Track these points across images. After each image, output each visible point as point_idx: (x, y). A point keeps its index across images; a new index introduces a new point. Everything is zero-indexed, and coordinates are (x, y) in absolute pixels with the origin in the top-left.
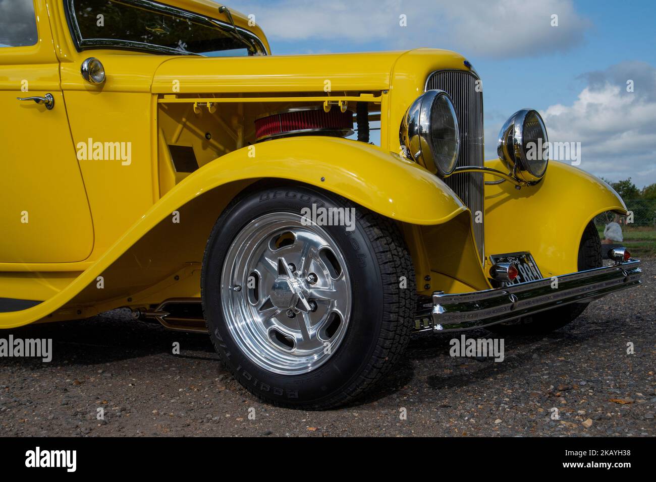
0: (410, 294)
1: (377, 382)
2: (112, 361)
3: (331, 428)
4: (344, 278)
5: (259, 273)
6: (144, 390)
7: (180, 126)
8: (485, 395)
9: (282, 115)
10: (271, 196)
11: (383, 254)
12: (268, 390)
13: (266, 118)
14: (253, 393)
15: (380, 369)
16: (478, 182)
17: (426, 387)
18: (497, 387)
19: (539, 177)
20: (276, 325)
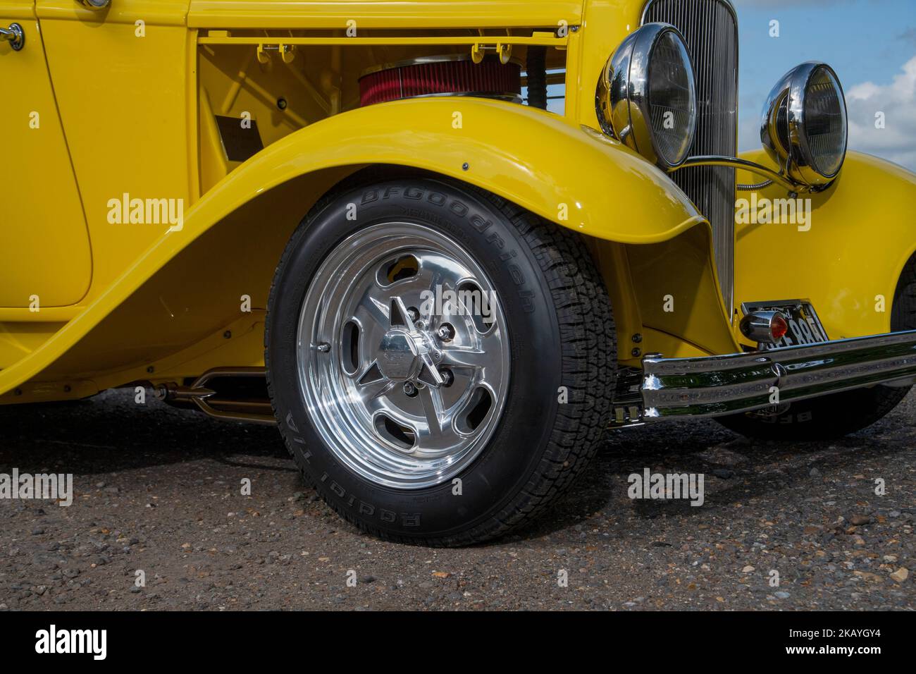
0: (606, 359)
1: (549, 502)
2: (120, 470)
3: (471, 574)
4: (498, 333)
5: (360, 323)
6: (171, 514)
7: (235, 85)
8: (728, 528)
9: (403, 69)
10: (381, 195)
11: (562, 292)
12: (372, 513)
13: (376, 73)
14: (346, 519)
15: (555, 480)
16: (725, 184)
17: (632, 515)
18: (749, 516)
19: (828, 176)
20: (386, 407)
